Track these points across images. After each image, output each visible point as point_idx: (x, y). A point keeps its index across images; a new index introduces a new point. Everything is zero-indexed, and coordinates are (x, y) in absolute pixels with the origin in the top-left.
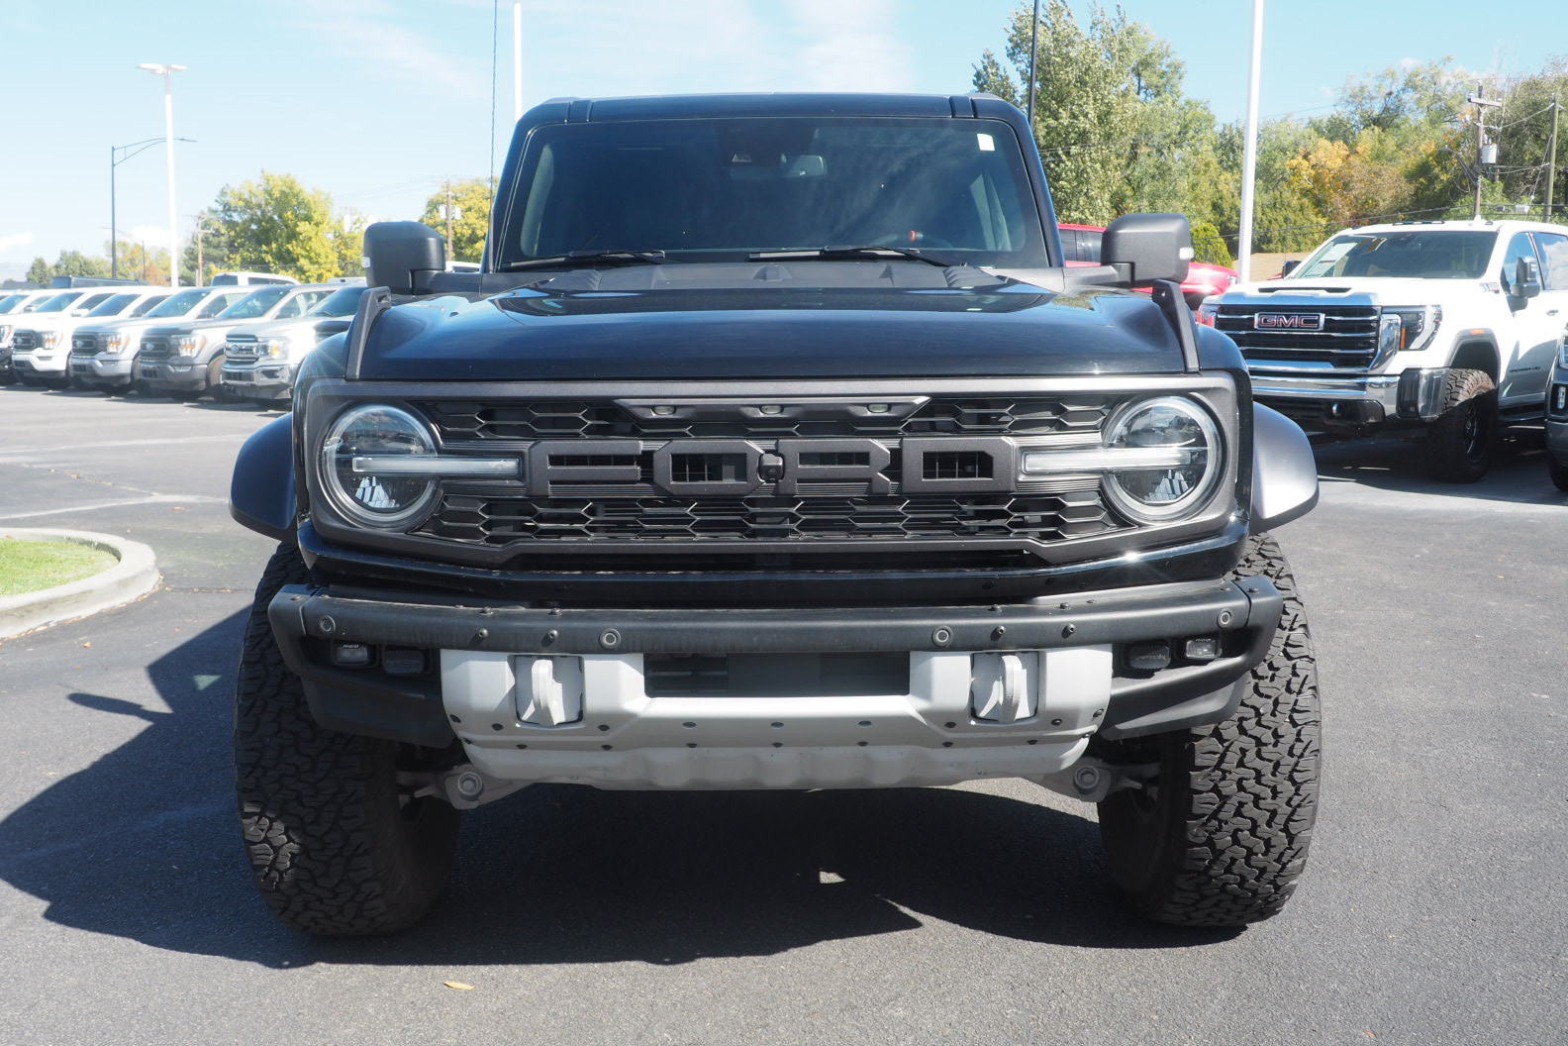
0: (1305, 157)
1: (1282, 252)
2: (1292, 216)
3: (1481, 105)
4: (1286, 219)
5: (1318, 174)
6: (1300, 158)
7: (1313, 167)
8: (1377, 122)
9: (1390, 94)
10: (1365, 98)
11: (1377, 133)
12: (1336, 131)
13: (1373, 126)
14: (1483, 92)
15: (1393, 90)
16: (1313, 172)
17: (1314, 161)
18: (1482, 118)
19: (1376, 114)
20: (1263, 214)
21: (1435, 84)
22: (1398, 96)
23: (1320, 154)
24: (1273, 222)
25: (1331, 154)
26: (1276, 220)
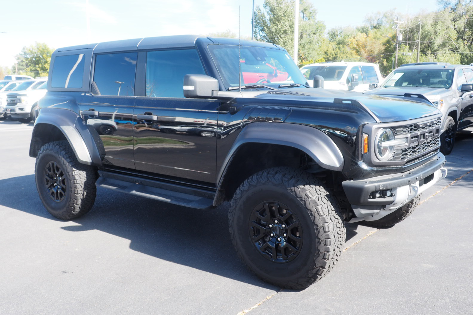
0: (354, 38)
3: (398, 23)
4: (347, 57)
5: (358, 43)
6: (352, 38)
7: (356, 41)
8: (375, 27)
9: (379, 19)
10: (372, 20)
11: (375, 31)
12: (364, 30)
13: (374, 29)
14: (398, 19)
17: (356, 39)
18: (398, 27)
19: (375, 25)
20: (340, 55)
21: (392, 16)
22: (381, 20)
23: (358, 37)
24: (343, 58)
25: (361, 37)
26: (344, 57)
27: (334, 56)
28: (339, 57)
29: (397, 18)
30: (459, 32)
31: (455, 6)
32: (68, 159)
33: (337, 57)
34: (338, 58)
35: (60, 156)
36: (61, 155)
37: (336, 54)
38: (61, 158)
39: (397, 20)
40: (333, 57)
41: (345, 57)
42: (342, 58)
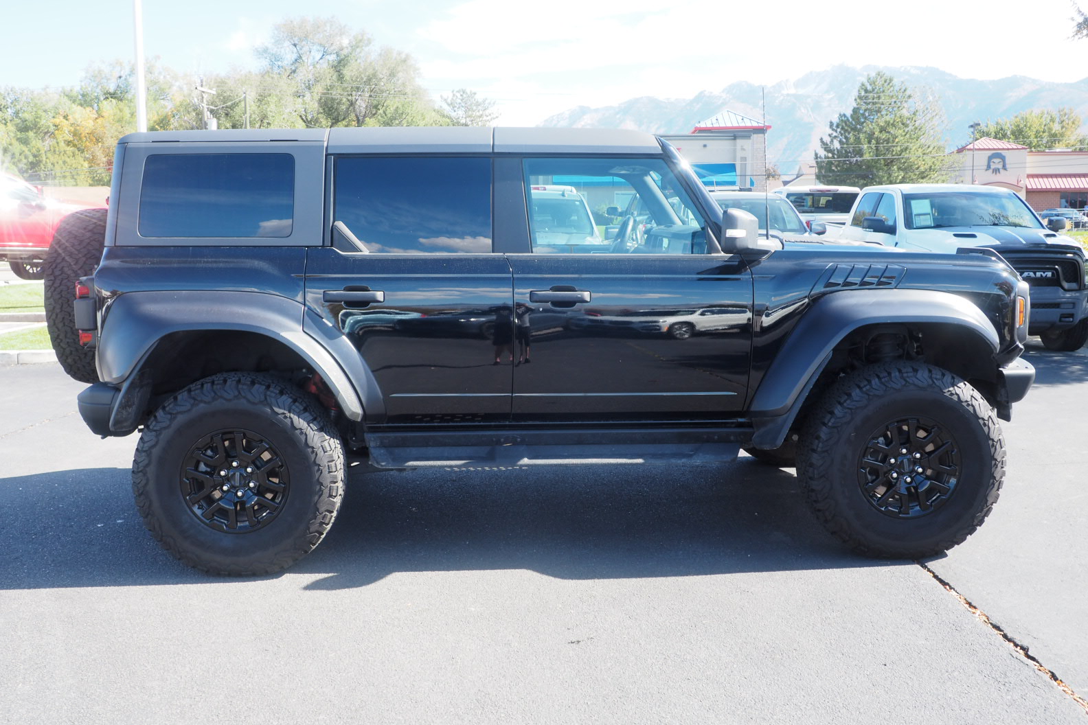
0: (66, 117)
1: (65, 186)
2: (67, 160)
3: (203, 92)
4: (64, 162)
5: (76, 130)
6: (61, 118)
7: (72, 125)
8: (113, 95)
9: (120, 77)
10: (103, 79)
11: (115, 104)
12: (85, 100)
13: (110, 99)
14: (204, 84)
15: (122, 75)
16: (73, 129)
17: (72, 121)
18: (205, 101)
19: (112, 90)
20: (47, 158)
21: (151, 73)
22: (125, 79)
23: (77, 116)
24: (56, 164)
25: (84, 117)
26: (58, 163)
27: (30, 161)
28: (44, 162)
29: (202, 81)
30: (307, 119)
31: (292, 64)
32: (307, 414)
33: (40, 161)
34: (42, 166)
35: (276, 409)
36: (279, 407)
37: (35, 156)
38: (284, 413)
39: (202, 86)
40: (28, 161)
41: (61, 162)
42: (53, 164)
